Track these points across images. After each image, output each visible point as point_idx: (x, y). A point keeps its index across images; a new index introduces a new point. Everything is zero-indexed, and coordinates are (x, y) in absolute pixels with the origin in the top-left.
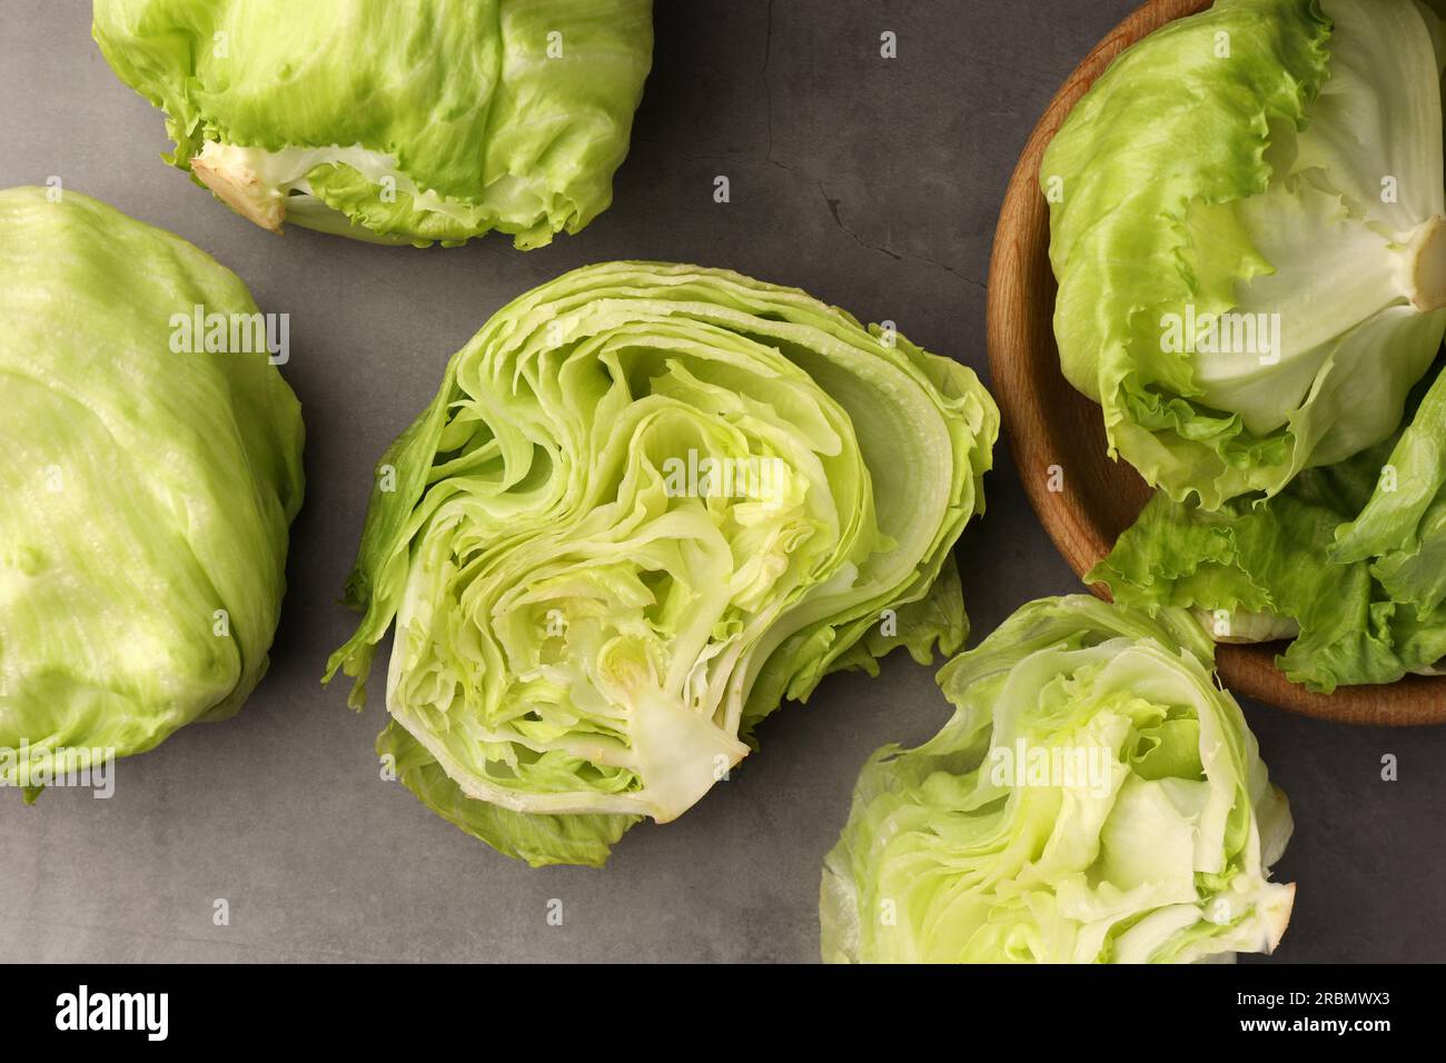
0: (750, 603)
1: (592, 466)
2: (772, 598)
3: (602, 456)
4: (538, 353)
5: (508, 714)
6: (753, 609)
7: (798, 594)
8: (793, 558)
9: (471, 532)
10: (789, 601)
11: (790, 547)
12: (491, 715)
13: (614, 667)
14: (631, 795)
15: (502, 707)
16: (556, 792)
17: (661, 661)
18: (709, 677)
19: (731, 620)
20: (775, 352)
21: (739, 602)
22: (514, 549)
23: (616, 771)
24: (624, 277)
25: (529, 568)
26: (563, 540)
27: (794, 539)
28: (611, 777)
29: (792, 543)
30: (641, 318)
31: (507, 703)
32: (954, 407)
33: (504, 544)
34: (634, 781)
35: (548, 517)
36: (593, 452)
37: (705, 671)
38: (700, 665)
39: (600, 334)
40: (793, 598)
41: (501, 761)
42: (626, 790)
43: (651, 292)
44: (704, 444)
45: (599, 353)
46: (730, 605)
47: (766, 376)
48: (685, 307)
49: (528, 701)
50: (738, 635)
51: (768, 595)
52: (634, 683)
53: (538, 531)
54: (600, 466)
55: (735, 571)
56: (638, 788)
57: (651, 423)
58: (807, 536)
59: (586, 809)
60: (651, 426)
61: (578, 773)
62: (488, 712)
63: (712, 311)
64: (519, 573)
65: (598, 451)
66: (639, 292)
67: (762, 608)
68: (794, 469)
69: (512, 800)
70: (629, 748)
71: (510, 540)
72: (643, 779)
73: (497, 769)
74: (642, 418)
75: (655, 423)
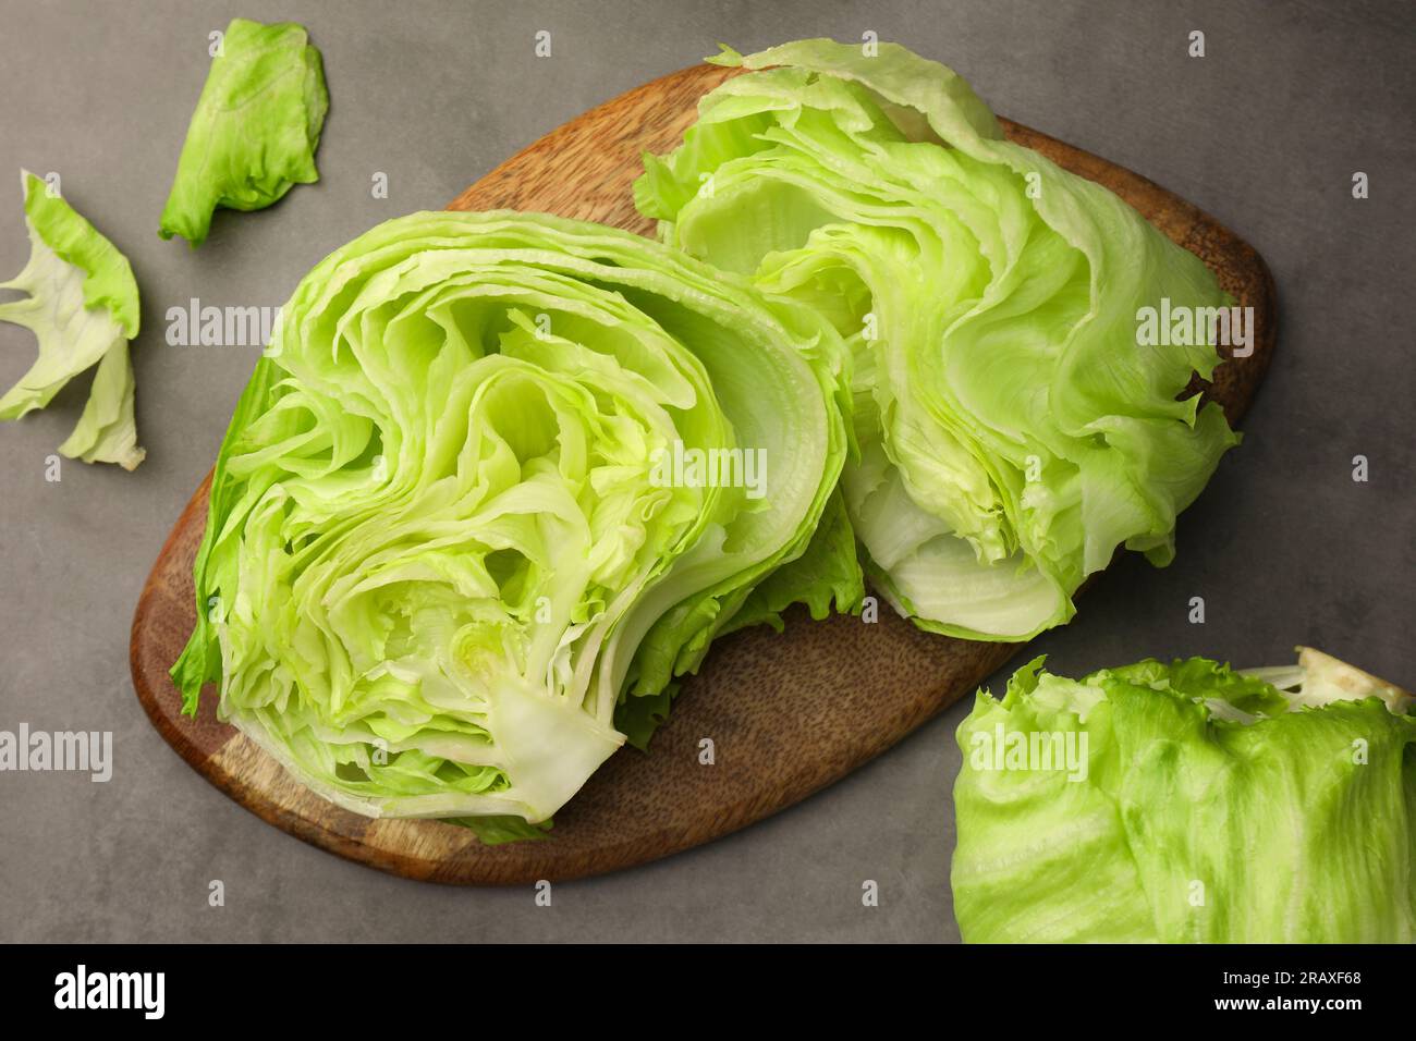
0: (611, 579)
1: (429, 437)
2: (635, 572)
3: (439, 424)
4: (361, 313)
5: (354, 713)
6: (614, 587)
7: (662, 566)
8: (651, 527)
9: (299, 516)
10: (653, 575)
11: (646, 515)
12: (336, 715)
13: (468, 657)
14: (497, 795)
15: (347, 705)
16: (414, 795)
17: (520, 647)
18: (573, 663)
19: (592, 600)
20: (618, 297)
21: (598, 580)
22: (349, 534)
23: (480, 769)
24: (430, 227)
25: (367, 552)
26: (400, 520)
27: (651, 505)
28: (475, 775)
29: (649, 509)
30: (470, 269)
31: (354, 700)
32: (808, 347)
33: (339, 528)
34: (500, 780)
35: (381, 495)
36: (429, 420)
37: (568, 657)
38: (563, 649)
39: (426, 289)
40: (657, 571)
41: (351, 763)
42: (491, 788)
43: (461, 241)
44: (549, 407)
45: (426, 310)
46: (590, 582)
47: (609, 324)
48: (514, 254)
49: (375, 699)
50: (600, 615)
51: (630, 569)
52: (491, 675)
53: (374, 511)
54: (437, 435)
55: (593, 545)
56: (504, 787)
57: (492, 384)
58: (667, 500)
59: (448, 812)
60: (492, 389)
61: (437, 774)
62: (332, 712)
63: (545, 257)
64: (356, 558)
65: (435, 420)
66: (449, 242)
67: (625, 584)
68: (648, 429)
69: (369, 806)
70: (492, 742)
71: (345, 524)
72: (509, 777)
73: (349, 772)
74: (483, 380)
75: (496, 384)
